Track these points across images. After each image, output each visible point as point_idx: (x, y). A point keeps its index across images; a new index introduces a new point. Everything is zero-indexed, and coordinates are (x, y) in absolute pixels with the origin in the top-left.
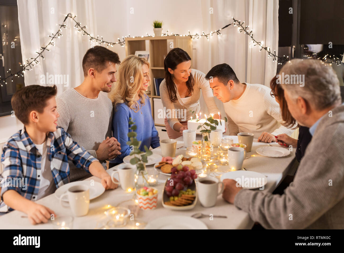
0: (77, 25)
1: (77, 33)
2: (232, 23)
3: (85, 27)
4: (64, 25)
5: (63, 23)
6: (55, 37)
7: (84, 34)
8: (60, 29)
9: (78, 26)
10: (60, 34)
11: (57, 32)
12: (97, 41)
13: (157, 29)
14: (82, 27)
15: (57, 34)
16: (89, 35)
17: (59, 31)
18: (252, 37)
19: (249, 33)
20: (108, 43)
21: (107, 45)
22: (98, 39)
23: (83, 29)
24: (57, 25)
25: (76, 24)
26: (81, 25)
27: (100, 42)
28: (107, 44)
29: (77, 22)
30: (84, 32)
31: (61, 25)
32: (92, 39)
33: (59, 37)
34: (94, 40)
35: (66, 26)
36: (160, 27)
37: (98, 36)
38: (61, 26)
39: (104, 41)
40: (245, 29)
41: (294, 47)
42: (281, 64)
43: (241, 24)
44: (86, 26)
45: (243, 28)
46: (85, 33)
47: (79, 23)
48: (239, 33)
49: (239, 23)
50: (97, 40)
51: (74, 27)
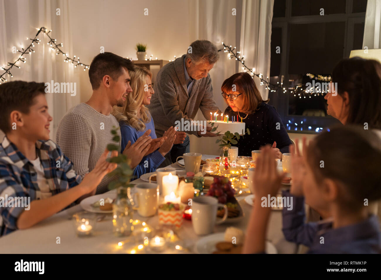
0: (51, 42)
1: (52, 50)
2: (222, 48)
3: (60, 45)
4: (36, 40)
5: (35, 38)
6: (25, 52)
7: (58, 53)
8: (33, 44)
9: (53, 43)
10: (32, 50)
11: (28, 47)
12: (73, 63)
13: (141, 53)
14: (57, 44)
15: (28, 50)
16: (65, 54)
17: (30, 46)
18: (243, 64)
19: (240, 59)
20: (86, 66)
21: (84, 68)
22: (75, 60)
23: (59, 47)
24: (28, 39)
25: (50, 40)
26: (55, 43)
27: (76, 63)
28: (84, 66)
29: (52, 38)
30: (58, 50)
31: (33, 39)
32: (68, 59)
33: (30, 53)
34: (70, 60)
35: (39, 41)
36: (145, 51)
37: (75, 56)
38: (32, 41)
39: (81, 63)
40: (236, 55)
41: (283, 76)
42: (275, 91)
43: (232, 50)
44: (62, 44)
45: (234, 54)
46: (60, 52)
47: (54, 40)
48: (229, 60)
49: (230, 49)
50: (73, 61)
51: (48, 44)
